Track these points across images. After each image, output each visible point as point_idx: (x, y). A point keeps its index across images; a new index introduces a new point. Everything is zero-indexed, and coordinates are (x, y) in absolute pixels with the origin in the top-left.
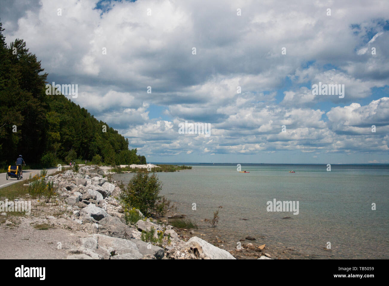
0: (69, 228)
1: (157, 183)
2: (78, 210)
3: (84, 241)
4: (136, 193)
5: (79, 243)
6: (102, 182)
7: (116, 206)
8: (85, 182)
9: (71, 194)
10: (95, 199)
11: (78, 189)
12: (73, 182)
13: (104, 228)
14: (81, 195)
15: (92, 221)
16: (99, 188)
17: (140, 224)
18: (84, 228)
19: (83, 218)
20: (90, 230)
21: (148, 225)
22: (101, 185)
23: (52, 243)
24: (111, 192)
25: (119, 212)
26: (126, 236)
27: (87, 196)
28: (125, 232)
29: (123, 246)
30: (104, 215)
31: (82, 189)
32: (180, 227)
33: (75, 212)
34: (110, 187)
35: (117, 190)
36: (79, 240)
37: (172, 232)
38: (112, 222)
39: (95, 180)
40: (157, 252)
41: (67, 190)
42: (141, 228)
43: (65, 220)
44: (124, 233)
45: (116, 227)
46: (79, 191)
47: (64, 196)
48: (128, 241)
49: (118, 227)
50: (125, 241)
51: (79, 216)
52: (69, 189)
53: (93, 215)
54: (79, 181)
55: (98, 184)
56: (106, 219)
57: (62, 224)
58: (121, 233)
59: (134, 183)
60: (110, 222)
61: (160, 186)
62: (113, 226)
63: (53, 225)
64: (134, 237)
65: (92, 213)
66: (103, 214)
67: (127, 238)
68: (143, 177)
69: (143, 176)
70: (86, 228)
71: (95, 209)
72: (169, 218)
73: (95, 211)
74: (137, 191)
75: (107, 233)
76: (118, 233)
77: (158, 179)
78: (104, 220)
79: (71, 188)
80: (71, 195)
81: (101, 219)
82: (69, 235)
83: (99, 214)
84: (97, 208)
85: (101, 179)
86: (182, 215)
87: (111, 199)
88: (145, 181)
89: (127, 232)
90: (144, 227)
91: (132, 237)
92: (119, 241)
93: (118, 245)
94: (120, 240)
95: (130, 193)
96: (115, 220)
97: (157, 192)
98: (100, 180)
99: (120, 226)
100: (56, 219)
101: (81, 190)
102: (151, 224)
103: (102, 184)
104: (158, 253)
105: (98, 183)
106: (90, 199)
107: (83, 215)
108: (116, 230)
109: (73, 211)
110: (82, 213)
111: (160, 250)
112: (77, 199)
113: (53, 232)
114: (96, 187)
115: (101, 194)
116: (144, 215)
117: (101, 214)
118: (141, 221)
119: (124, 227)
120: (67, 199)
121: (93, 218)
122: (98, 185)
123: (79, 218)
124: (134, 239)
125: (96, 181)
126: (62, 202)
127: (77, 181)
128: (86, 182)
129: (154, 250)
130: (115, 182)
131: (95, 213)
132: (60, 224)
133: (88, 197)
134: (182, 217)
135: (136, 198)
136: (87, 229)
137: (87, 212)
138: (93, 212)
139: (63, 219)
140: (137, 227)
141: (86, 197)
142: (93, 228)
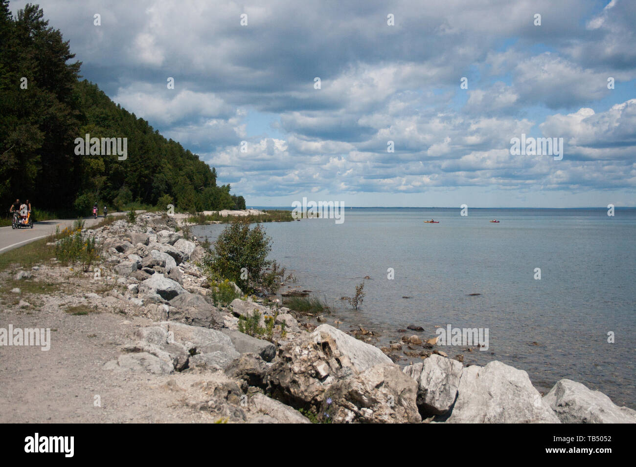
0: (122, 312)
1: (264, 239)
2: (136, 284)
3: (145, 331)
4: (229, 255)
5: (138, 336)
6: (173, 239)
7: (198, 277)
8: (146, 239)
9: (125, 258)
10: (163, 266)
11: (136, 249)
12: (128, 238)
13: (178, 312)
14: (141, 259)
15: (158, 301)
16: (170, 248)
17: (236, 305)
18: (145, 312)
19: (145, 296)
20: (156, 314)
21: (249, 306)
22: (172, 243)
23: (95, 336)
24: (190, 254)
25: (203, 287)
26: (213, 325)
27: (151, 260)
28: (213, 319)
29: (209, 339)
30: (179, 292)
31: (142, 250)
32: (302, 311)
33: (131, 287)
34: (187, 246)
35: (199, 251)
36: (138, 331)
37: (288, 318)
38: (191, 303)
39: (162, 235)
40: (264, 349)
41: (117, 252)
42: (238, 311)
43: (115, 300)
44: (210, 319)
45: (197, 310)
46: (137, 254)
47: (112, 261)
48: (216, 333)
49: (201, 310)
50: (212, 333)
51: (137, 293)
52: (120, 249)
53: (159, 292)
54: (136, 237)
55: (167, 242)
56: (181, 298)
57: (110, 306)
58: (206, 320)
59: (225, 240)
60: (189, 302)
61: (268, 246)
62: (193, 309)
63: (96, 307)
64: (227, 326)
65: (158, 288)
66: (176, 289)
67: (216, 327)
68: (241, 230)
69: (241, 228)
70: (148, 311)
71: (163, 282)
72: (283, 295)
73: (163, 285)
74: (231, 252)
75: (183, 319)
76: (201, 319)
77: (265, 233)
78: (178, 300)
79: (124, 249)
80: (124, 259)
81: (172, 298)
82: (122, 323)
83: (170, 290)
84: (167, 280)
85: (173, 234)
86: (305, 291)
87: (189, 266)
88: (243, 238)
89: (215, 318)
90: (243, 310)
91: (223, 327)
92: (202, 332)
93: (200, 338)
94: (204, 331)
95: (220, 257)
96: (196, 300)
97: (264, 254)
98: (170, 236)
99: (203, 308)
100: (100, 297)
101: (140, 252)
102: (254, 305)
103: (175, 242)
104: (265, 351)
105: (167, 240)
106: (154, 265)
107: (144, 291)
108: (197, 315)
109: (128, 285)
110: (143, 288)
111: (268, 347)
112: (133, 266)
113: (96, 318)
114: (165, 247)
115: (173, 258)
116: (243, 290)
117: (173, 289)
118: (238, 301)
119: (211, 309)
120: (118, 267)
121: (159, 296)
122: (168, 243)
123: (137, 296)
124: (227, 329)
125: (165, 237)
126: (110, 271)
127: (133, 238)
128: (148, 239)
129: (259, 347)
130: (195, 238)
131: (164, 288)
132: (106, 306)
133: (151, 263)
134: (304, 294)
135: (230, 263)
136: (151, 313)
137: (151, 287)
138: (159, 286)
139: (112, 297)
140: (232, 310)
141: (148, 263)
142: (161, 312)
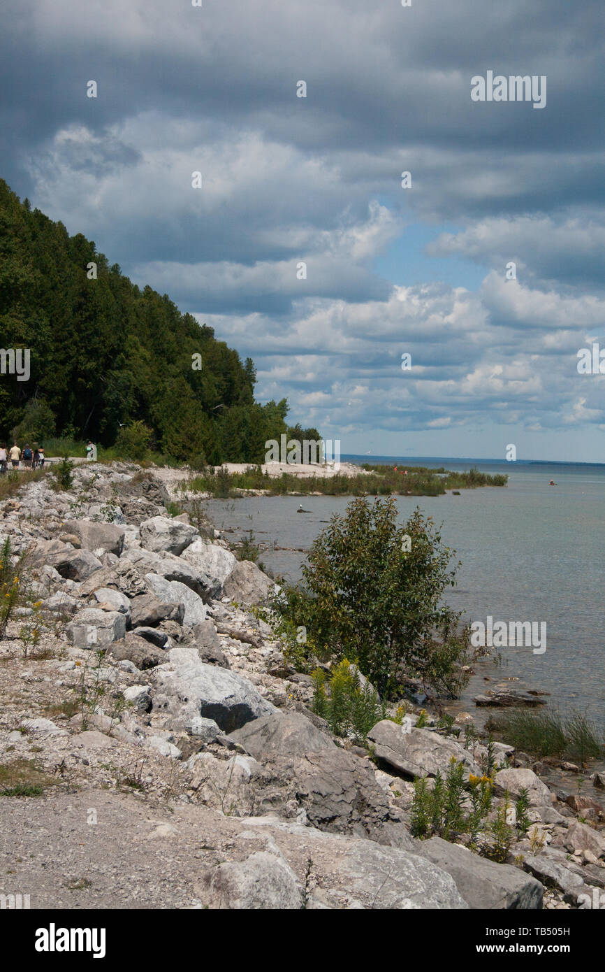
0: (134, 784)
1: (436, 555)
2: (144, 684)
3: (243, 877)
4: (341, 592)
5: (218, 888)
6: (181, 540)
7: (254, 646)
8: (117, 539)
9: (84, 596)
10: (179, 619)
11: (113, 574)
12: (73, 536)
13: (275, 779)
14: (127, 603)
15: (211, 740)
16: (175, 564)
17: (384, 738)
18: (194, 784)
19: (170, 721)
20: (225, 791)
21: (418, 743)
22: (178, 550)
23: (88, 883)
24: (222, 580)
26: (361, 811)
27: (154, 605)
28: (360, 794)
29: (398, 884)
30: (254, 707)
31: (130, 576)
32: (544, 754)
33: (132, 693)
34: (216, 558)
35: (246, 574)
36: (220, 873)
37: (525, 777)
38: (294, 744)
39: (154, 528)
40: (515, 897)
41: (60, 577)
42: (388, 755)
43: (105, 741)
44: (351, 796)
45: (317, 769)
46: (117, 586)
47: (60, 608)
49: (328, 768)
51: (149, 710)
52: (67, 570)
53: (208, 710)
54: (93, 532)
55: (166, 546)
56: (265, 727)
57: (94, 761)
58: (341, 798)
59: (331, 552)
60: (287, 740)
61: (447, 571)
62: (305, 764)
63: (62, 767)
64: (395, 817)
65: (204, 697)
66: (248, 701)
67: (367, 820)
68: (373, 528)
69: (373, 521)
70: (204, 780)
71: (213, 680)
72: (479, 704)
73: (213, 687)
74: (349, 584)
75: (291, 801)
76: (329, 795)
77: (439, 539)
78: (257, 732)
79: (78, 569)
80: (84, 601)
81: (240, 724)
82: (153, 834)
83: (232, 702)
84: (222, 674)
85: (180, 528)
86: (534, 693)
87: (226, 611)
88: (380, 549)
89: (365, 793)
90: (404, 752)
91: (387, 817)
92: (375, 858)
95: (316, 596)
96: (306, 734)
97: (430, 591)
98: (174, 532)
99: (333, 761)
100: (63, 732)
101: (123, 582)
102: (432, 741)
103: (185, 546)
104: (518, 901)
105: (166, 541)
106: (162, 619)
107: (166, 705)
108: (318, 782)
109: (123, 686)
110: (163, 696)
111: (526, 888)
112: (116, 626)
113: (70, 808)
114: (167, 561)
115: (197, 596)
117: (242, 702)
118: (389, 726)
119: (354, 766)
120: (78, 625)
121: (213, 724)
122: (168, 550)
123: (150, 719)
125: (160, 534)
126: (57, 635)
127: (85, 536)
128: (122, 538)
129: (503, 889)
130: (217, 533)
131: (217, 697)
132: (86, 763)
133: (155, 611)
134: (533, 702)
135: (344, 614)
136: (210, 787)
137: (185, 694)
138: (206, 691)
139: (96, 733)
140: (373, 752)
141: (147, 613)
142: (236, 783)
